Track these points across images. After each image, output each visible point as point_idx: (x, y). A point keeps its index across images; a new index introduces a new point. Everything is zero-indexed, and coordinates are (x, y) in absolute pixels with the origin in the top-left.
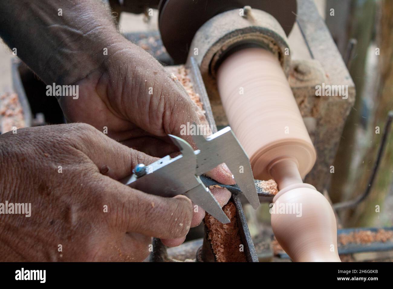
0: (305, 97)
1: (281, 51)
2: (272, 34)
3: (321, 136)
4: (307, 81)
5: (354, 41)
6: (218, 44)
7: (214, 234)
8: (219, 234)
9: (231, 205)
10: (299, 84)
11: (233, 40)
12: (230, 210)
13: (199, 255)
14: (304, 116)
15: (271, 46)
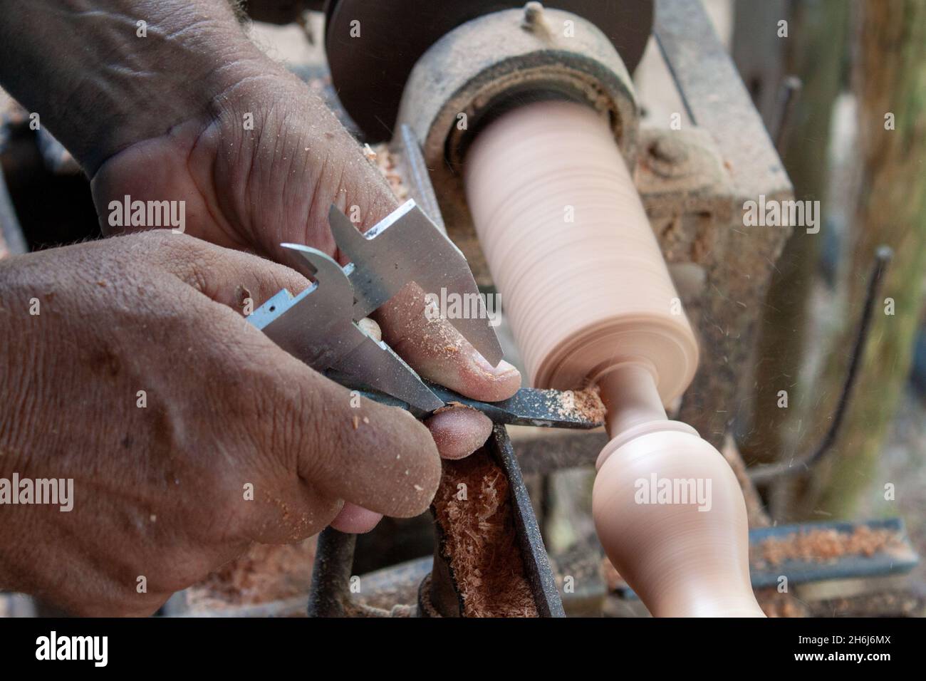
0: (675, 215)
1: (615, 107)
2: (594, 68)
3: (716, 307)
4: (679, 177)
5: (794, 82)
6: (466, 93)
7: (457, 543)
8: (469, 544)
9: (496, 473)
10: (660, 186)
11: (501, 83)
12: (496, 486)
13: (426, 593)
14: (672, 263)
15: (592, 95)
